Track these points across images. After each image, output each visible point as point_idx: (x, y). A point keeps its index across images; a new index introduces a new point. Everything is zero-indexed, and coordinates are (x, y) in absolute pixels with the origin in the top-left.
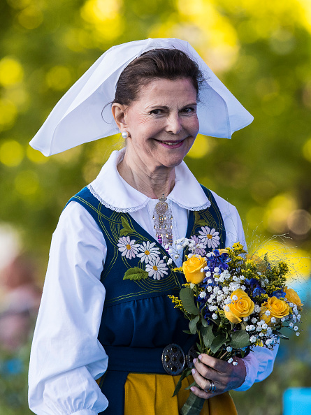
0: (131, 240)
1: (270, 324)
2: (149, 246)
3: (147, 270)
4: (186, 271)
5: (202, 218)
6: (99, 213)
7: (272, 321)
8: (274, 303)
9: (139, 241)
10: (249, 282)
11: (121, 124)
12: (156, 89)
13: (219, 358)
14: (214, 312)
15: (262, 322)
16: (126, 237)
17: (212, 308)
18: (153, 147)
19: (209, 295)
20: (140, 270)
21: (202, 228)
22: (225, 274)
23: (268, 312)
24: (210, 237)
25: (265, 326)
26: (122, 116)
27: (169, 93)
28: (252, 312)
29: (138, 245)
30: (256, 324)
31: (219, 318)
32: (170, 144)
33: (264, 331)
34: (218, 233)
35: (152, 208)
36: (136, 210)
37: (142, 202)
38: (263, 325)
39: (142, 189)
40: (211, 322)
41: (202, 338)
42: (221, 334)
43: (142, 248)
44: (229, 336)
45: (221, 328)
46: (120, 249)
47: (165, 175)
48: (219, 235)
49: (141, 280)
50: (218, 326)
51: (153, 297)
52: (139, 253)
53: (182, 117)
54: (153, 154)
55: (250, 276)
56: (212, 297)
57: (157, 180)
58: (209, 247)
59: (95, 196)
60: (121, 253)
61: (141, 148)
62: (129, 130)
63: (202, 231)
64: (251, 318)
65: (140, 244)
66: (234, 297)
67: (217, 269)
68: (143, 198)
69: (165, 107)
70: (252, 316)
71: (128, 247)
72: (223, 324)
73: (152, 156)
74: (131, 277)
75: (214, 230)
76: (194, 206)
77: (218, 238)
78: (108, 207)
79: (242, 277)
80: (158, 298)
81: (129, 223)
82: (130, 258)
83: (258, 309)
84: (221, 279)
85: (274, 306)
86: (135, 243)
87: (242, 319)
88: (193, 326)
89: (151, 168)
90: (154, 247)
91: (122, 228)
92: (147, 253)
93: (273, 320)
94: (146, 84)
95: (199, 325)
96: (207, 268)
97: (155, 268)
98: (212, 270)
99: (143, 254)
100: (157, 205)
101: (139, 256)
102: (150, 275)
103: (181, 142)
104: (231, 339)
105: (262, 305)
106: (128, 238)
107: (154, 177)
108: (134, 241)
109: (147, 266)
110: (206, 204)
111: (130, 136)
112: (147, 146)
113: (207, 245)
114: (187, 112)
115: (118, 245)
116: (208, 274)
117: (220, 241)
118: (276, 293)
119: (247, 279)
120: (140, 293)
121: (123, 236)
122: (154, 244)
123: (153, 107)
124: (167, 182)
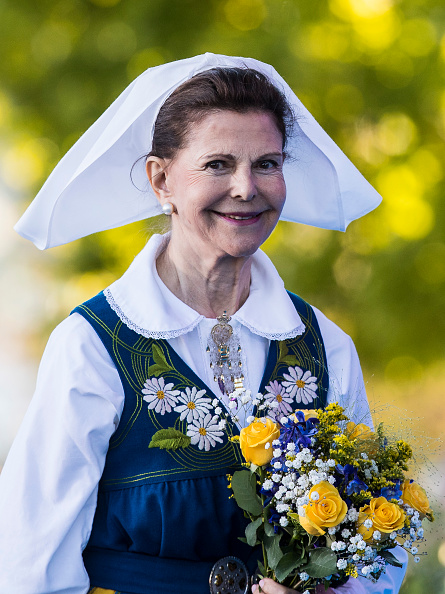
0: (166, 383)
1: (370, 542)
2: (196, 394)
3: (188, 434)
4: (243, 443)
5: (291, 353)
6: (115, 337)
7: (375, 537)
8: (381, 508)
9: (180, 386)
10: (342, 470)
11: (161, 191)
12: (214, 127)
13: (291, 587)
14: (284, 514)
15: (358, 537)
16: (158, 378)
17: (281, 508)
18: (210, 223)
19: (277, 485)
20: (178, 433)
21: (290, 369)
22: (305, 455)
23: (368, 523)
24: (301, 384)
25: (361, 545)
26: (162, 178)
27: (237, 133)
28: (343, 519)
29: (177, 392)
30: (347, 541)
31: (292, 525)
32: (237, 218)
33: (361, 552)
34: (315, 379)
35: (205, 332)
36: (176, 335)
37: (189, 323)
38: (358, 542)
39: (191, 300)
40: (279, 530)
41: (266, 553)
42: (295, 550)
43: (183, 398)
44: (307, 554)
45: (296, 541)
46: (145, 398)
47: (231, 275)
48: (316, 383)
49: (177, 450)
50: (291, 537)
51: (196, 479)
52: (177, 405)
53: (258, 175)
54: (210, 237)
55: (343, 461)
56: (282, 489)
57: (218, 282)
58: (298, 401)
59: (113, 308)
60: (146, 404)
61: (193, 226)
62: (174, 200)
63: (289, 373)
64: (342, 529)
65: (181, 390)
66: (313, 495)
67: (291, 446)
68: (190, 316)
69: (229, 157)
70: (343, 526)
71: (160, 395)
72: (298, 534)
73: (209, 240)
74: (162, 444)
75: (309, 373)
76: (275, 332)
77: (314, 387)
78: (131, 327)
79: (331, 463)
80: (204, 481)
81: (165, 354)
82: (163, 413)
83: (354, 515)
84: (296, 464)
85: (380, 513)
86: (173, 389)
87: (326, 530)
88: (250, 533)
89: (209, 262)
90: (204, 397)
91: (152, 363)
92: (192, 406)
93: (377, 536)
94: (199, 120)
95: (260, 532)
96: (277, 442)
97: (203, 432)
98: (283, 447)
99: (184, 407)
100: (215, 328)
101: (178, 409)
102: (194, 442)
103: (255, 216)
104: (309, 559)
105: (360, 509)
106: (161, 380)
107: (214, 277)
108: (172, 385)
109: (189, 427)
110: (297, 329)
111: (175, 211)
112: (201, 222)
113: (294, 399)
114: (266, 167)
115: (143, 391)
116: (277, 453)
117: (317, 392)
118: (386, 490)
119: (339, 465)
120: (174, 471)
121: (154, 376)
122: (204, 391)
123: (209, 157)
124: (236, 287)
